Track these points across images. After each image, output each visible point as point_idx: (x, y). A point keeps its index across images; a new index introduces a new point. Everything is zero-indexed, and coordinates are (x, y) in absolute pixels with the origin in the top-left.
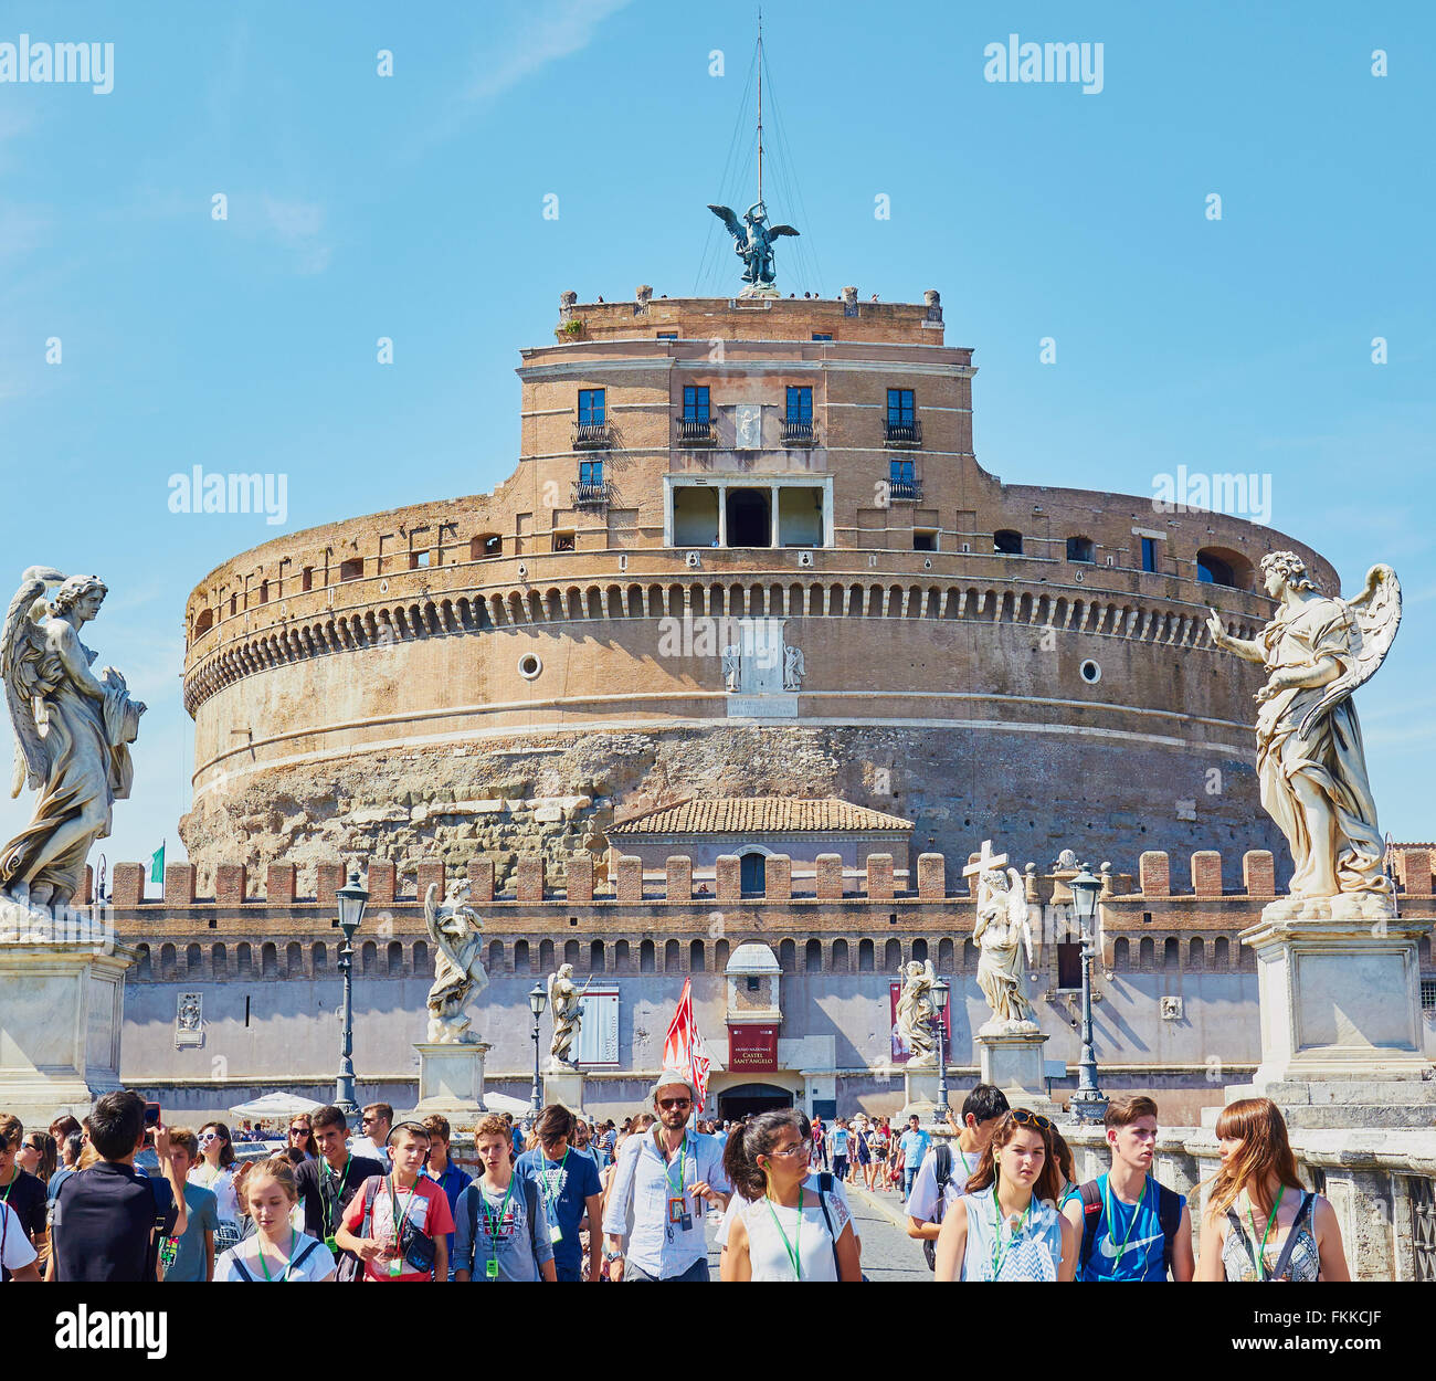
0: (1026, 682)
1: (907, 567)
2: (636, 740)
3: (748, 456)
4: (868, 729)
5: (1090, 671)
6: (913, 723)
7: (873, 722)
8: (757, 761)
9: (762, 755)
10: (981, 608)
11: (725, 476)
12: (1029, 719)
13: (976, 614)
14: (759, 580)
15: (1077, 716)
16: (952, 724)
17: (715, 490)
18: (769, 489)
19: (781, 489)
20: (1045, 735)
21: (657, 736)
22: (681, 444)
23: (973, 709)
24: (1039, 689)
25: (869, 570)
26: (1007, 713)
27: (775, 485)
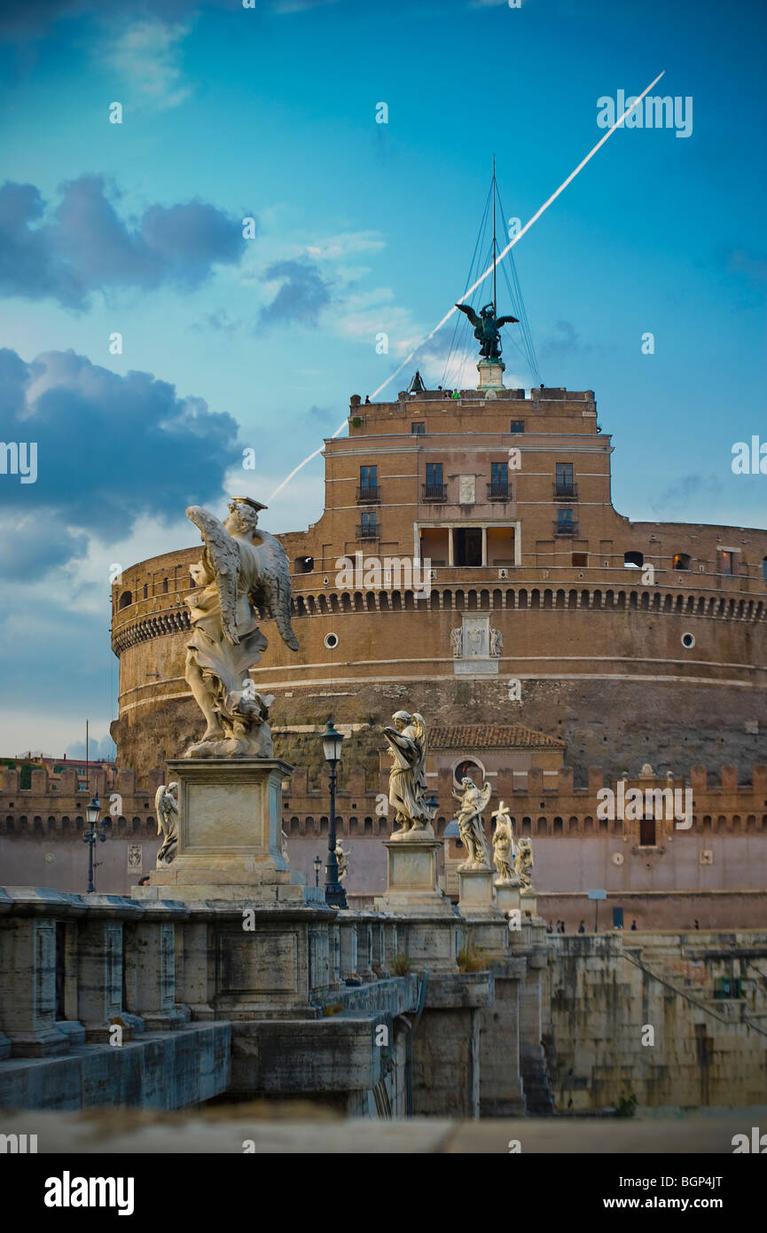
0: (645, 649)
1: (566, 578)
2: (398, 689)
3: (467, 508)
4: (542, 681)
5: (688, 640)
6: (571, 676)
7: (546, 676)
8: (472, 702)
9: (475, 698)
10: (616, 602)
11: (451, 520)
12: (647, 672)
13: (613, 606)
14: (473, 588)
15: (680, 669)
16: (597, 676)
17: (446, 530)
18: (480, 529)
19: (487, 529)
20: (657, 683)
21: (410, 685)
22: (424, 501)
23: (610, 666)
24: (653, 653)
25: (545, 580)
26: (632, 668)
27: (483, 526)
